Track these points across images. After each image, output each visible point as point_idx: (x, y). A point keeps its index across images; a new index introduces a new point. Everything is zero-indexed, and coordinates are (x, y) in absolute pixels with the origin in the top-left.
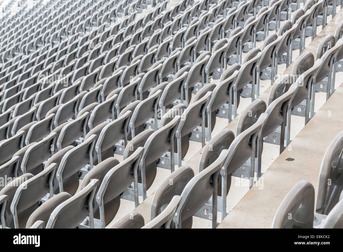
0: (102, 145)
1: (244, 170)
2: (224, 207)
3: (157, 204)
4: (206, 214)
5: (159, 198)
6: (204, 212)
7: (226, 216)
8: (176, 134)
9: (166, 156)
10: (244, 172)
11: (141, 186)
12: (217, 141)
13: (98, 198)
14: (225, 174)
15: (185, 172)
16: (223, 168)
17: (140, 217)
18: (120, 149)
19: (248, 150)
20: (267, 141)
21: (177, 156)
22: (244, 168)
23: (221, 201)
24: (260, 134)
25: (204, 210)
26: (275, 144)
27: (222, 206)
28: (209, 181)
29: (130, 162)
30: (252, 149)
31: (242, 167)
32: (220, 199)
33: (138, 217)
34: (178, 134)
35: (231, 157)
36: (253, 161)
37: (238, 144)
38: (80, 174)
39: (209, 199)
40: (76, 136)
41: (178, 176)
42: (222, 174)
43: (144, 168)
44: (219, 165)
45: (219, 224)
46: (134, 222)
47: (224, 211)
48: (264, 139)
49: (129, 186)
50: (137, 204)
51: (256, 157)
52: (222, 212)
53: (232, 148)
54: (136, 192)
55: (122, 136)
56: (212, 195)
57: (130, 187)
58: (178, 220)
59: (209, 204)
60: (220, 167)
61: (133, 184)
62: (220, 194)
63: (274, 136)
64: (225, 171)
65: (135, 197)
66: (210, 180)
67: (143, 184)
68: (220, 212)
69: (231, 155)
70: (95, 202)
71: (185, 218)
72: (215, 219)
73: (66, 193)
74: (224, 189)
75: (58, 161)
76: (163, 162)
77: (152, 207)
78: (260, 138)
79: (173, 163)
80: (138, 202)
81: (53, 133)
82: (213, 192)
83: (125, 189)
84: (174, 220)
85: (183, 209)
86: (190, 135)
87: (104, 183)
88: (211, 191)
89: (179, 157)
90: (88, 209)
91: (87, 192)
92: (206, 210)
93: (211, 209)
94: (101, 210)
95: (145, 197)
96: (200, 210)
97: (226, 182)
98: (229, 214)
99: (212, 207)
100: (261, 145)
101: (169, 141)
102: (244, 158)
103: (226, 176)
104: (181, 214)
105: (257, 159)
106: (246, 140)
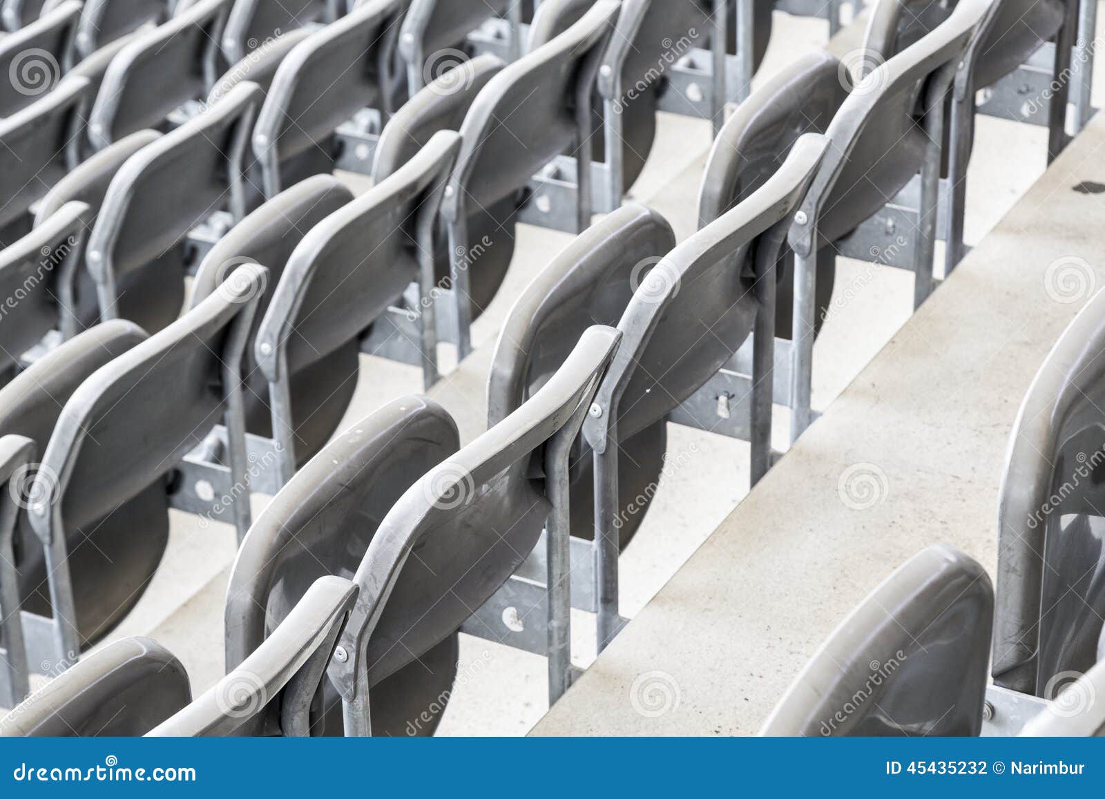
0: (284, 133)
1: (891, 231)
2: (800, 385)
3: (513, 366)
4: (723, 412)
5: (523, 340)
6: (717, 405)
7: (810, 423)
8: (601, 83)
9: (558, 175)
10: (889, 239)
11: (448, 300)
12: (777, 103)
13: (265, 348)
14: (807, 242)
15: (636, 233)
16: (801, 217)
17: (440, 419)
18: (362, 152)
19: (909, 145)
20: (992, 110)
21: (604, 173)
22: (890, 223)
23: (791, 359)
24: (961, 72)
25: (717, 398)
26: (1025, 121)
27: (795, 382)
28: (740, 270)
29: (400, 195)
30: (928, 140)
31: (883, 220)
32: (784, 352)
33: (431, 419)
34: (610, 81)
35: (834, 167)
36: (929, 194)
37: (865, 112)
38: (188, 256)
39: (736, 349)
40: (173, 96)
41: (606, 247)
42: (798, 246)
43: (462, 225)
44: (785, 200)
45: (780, 456)
46: (416, 439)
47: (800, 400)
48: (981, 97)
49: (395, 298)
50: (432, 377)
51: (944, 174)
52: (791, 407)
53: (841, 131)
54: (427, 325)
55: (370, 94)
56: (751, 334)
57: (402, 304)
58: (602, 435)
59: (740, 372)
60: (785, 210)
61: (412, 293)
62: (785, 331)
63: (1024, 89)
64: (807, 230)
65: (423, 349)
66: (743, 269)
67: (459, 292)
68: (786, 405)
69: (837, 163)
70: (251, 364)
71: (636, 426)
72: (762, 435)
73: (127, 326)
74: (802, 309)
75: (93, 194)
76: (542, 203)
77: (491, 379)
78: (962, 92)
79: (585, 205)
80: (435, 370)
81: (72, 82)
82: (754, 320)
83: (380, 310)
84: (587, 436)
85: (625, 384)
86: (660, 87)
87: (291, 287)
88: (747, 317)
89: (613, 178)
90: (219, 391)
91: (215, 320)
92: (723, 399)
93: (745, 395)
94: (278, 400)
95: (464, 349)
96: (699, 396)
97: (812, 279)
98: (821, 415)
99: (750, 388)
100: (967, 123)
101: (568, 110)
102: (895, 175)
103: (815, 250)
104: (616, 406)
105: (946, 185)
106: (902, 96)
